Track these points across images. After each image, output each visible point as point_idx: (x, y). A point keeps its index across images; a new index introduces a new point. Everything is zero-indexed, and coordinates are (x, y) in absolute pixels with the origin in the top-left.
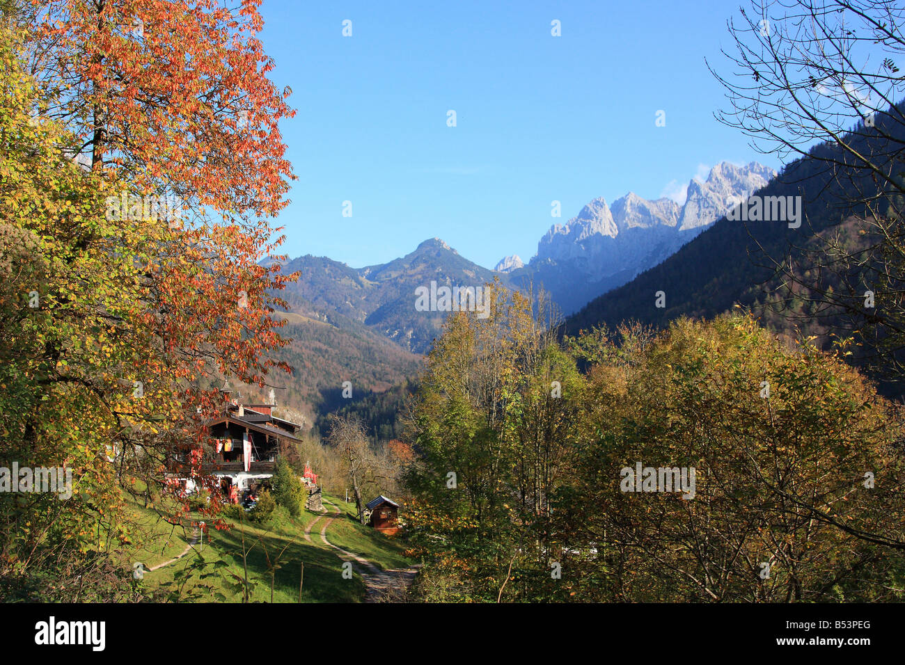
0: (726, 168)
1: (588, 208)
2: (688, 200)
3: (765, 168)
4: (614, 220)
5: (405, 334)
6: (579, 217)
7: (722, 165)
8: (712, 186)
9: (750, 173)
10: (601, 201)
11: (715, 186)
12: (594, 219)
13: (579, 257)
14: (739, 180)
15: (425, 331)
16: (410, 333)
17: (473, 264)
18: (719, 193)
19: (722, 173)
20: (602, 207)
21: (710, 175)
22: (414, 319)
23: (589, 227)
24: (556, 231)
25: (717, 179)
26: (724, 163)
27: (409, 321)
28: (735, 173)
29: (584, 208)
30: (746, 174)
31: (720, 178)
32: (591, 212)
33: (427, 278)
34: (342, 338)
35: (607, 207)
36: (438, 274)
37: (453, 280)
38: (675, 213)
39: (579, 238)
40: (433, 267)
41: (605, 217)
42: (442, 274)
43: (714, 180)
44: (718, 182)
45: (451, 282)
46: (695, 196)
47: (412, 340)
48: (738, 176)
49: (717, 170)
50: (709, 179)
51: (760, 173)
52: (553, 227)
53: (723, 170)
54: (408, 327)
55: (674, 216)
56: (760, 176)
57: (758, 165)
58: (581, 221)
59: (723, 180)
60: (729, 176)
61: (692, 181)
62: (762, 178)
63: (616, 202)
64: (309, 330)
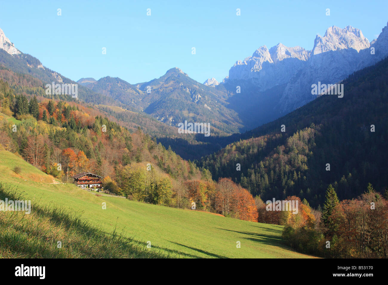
0: (335, 29)
1: (258, 52)
2: (315, 46)
3: (355, 29)
4: (271, 58)
5: (168, 120)
6: (253, 56)
7: (333, 27)
8: (327, 39)
9: (348, 32)
10: (265, 47)
11: (329, 39)
12: (262, 57)
13: (253, 78)
14: (342, 36)
15: (180, 118)
16: (171, 119)
17: (196, 82)
18: (331, 42)
19: (333, 32)
20: (265, 50)
21: (326, 33)
22: (173, 111)
23: (259, 61)
24: (238, 64)
25: (330, 35)
26: (333, 26)
27: (169, 112)
28: (340, 32)
29: (256, 51)
30: (346, 32)
31: (331, 34)
32: (260, 54)
33: (176, 89)
34: (146, 120)
35: (268, 51)
36: (182, 86)
37: (191, 90)
38: (304, 54)
39: (253, 68)
40: (178, 83)
41: (267, 57)
42: (184, 86)
43: (328, 35)
44: (331, 37)
45: (189, 91)
46: (319, 44)
47: (172, 122)
48: (342, 34)
49: (330, 30)
50: (326, 35)
51: (353, 32)
52: (237, 62)
53: (333, 30)
54: (170, 115)
55: (303, 56)
56: (352, 33)
57: (351, 27)
58: (255, 59)
59: (333, 35)
60: (337, 33)
61: (317, 36)
62: (354, 35)
63: (272, 48)
64: (127, 116)
